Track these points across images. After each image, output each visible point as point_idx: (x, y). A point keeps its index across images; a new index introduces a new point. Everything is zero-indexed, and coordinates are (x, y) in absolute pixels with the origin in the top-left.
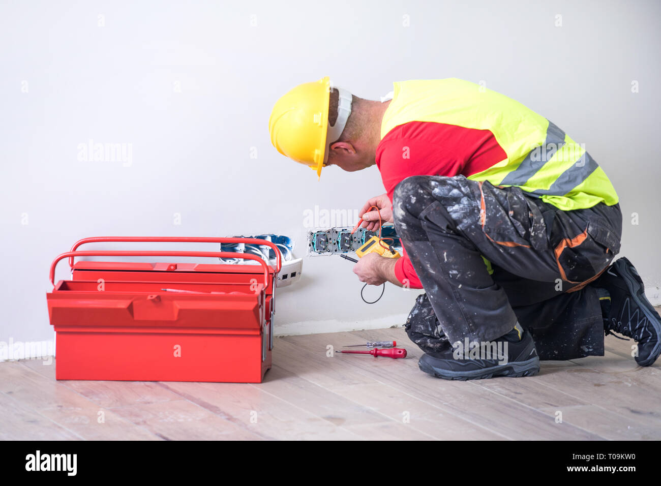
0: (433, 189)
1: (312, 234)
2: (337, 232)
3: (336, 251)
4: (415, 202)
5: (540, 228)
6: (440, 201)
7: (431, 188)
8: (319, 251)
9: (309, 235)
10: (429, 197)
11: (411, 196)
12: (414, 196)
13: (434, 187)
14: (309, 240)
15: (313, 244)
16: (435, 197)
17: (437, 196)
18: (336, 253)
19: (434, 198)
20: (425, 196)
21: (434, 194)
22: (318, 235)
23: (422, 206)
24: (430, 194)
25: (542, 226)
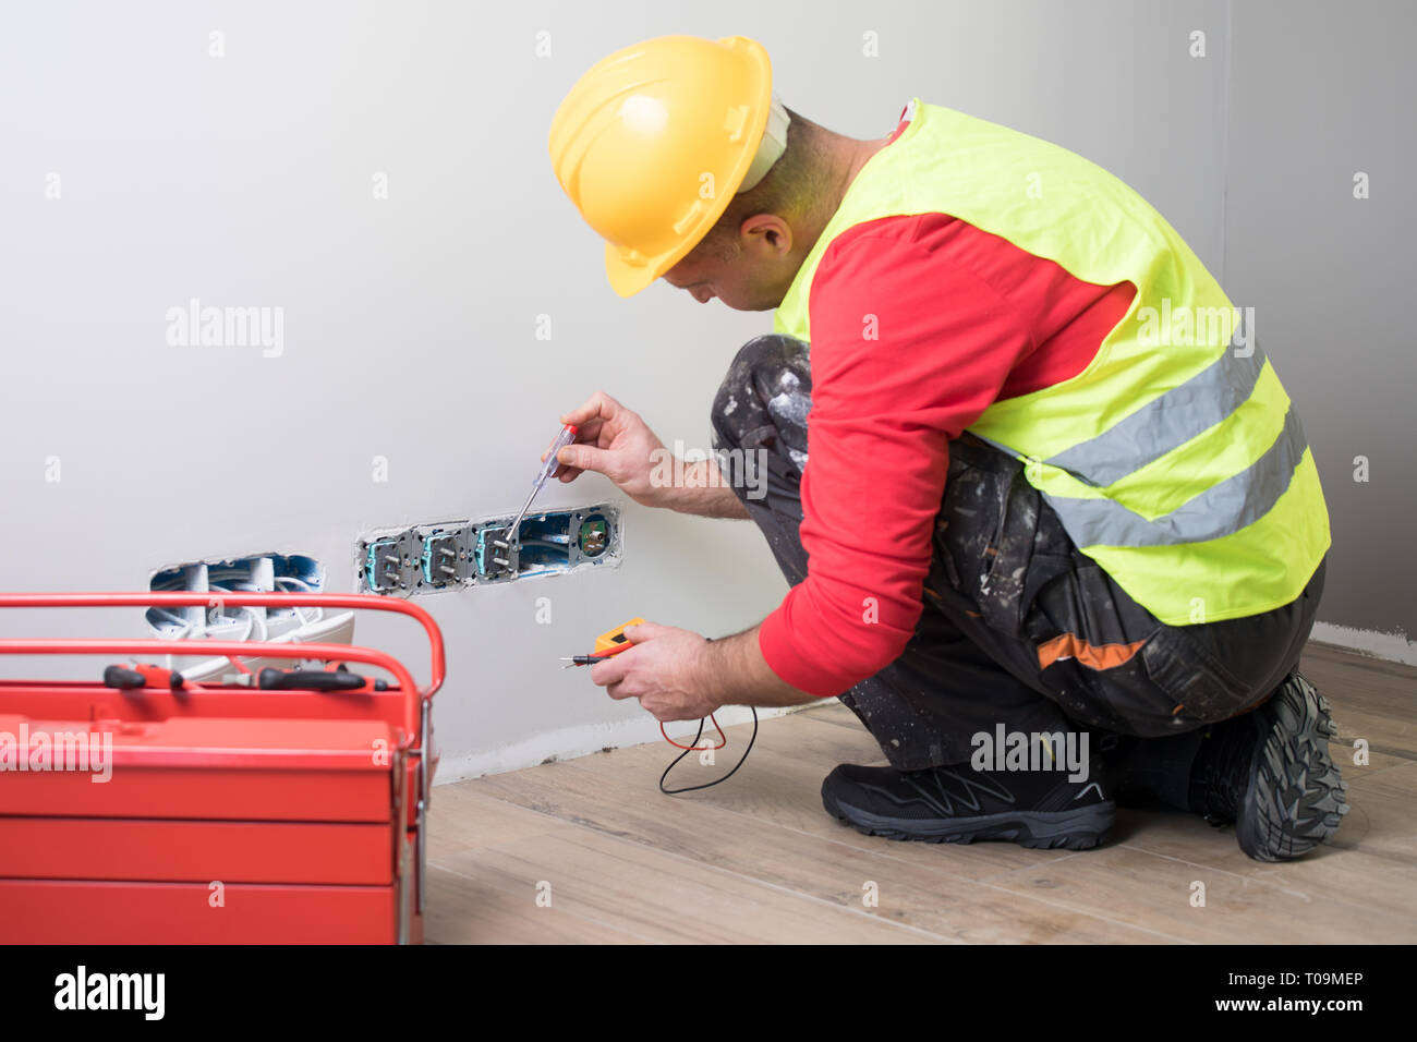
0: (776, 395)
1: (365, 545)
2: (421, 538)
3: (419, 585)
4: (731, 414)
5: (1008, 586)
6: (778, 429)
7: (771, 391)
8: (381, 588)
9: (358, 549)
10: (760, 409)
11: (732, 398)
12: (735, 400)
13: (782, 390)
14: (358, 561)
15: (367, 570)
16: (772, 414)
17: (777, 414)
18: (418, 590)
19: (769, 417)
20: (753, 405)
21: (773, 408)
22: (378, 548)
23: (740, 428)
24: (763, 404)
25: (1013, 583)
